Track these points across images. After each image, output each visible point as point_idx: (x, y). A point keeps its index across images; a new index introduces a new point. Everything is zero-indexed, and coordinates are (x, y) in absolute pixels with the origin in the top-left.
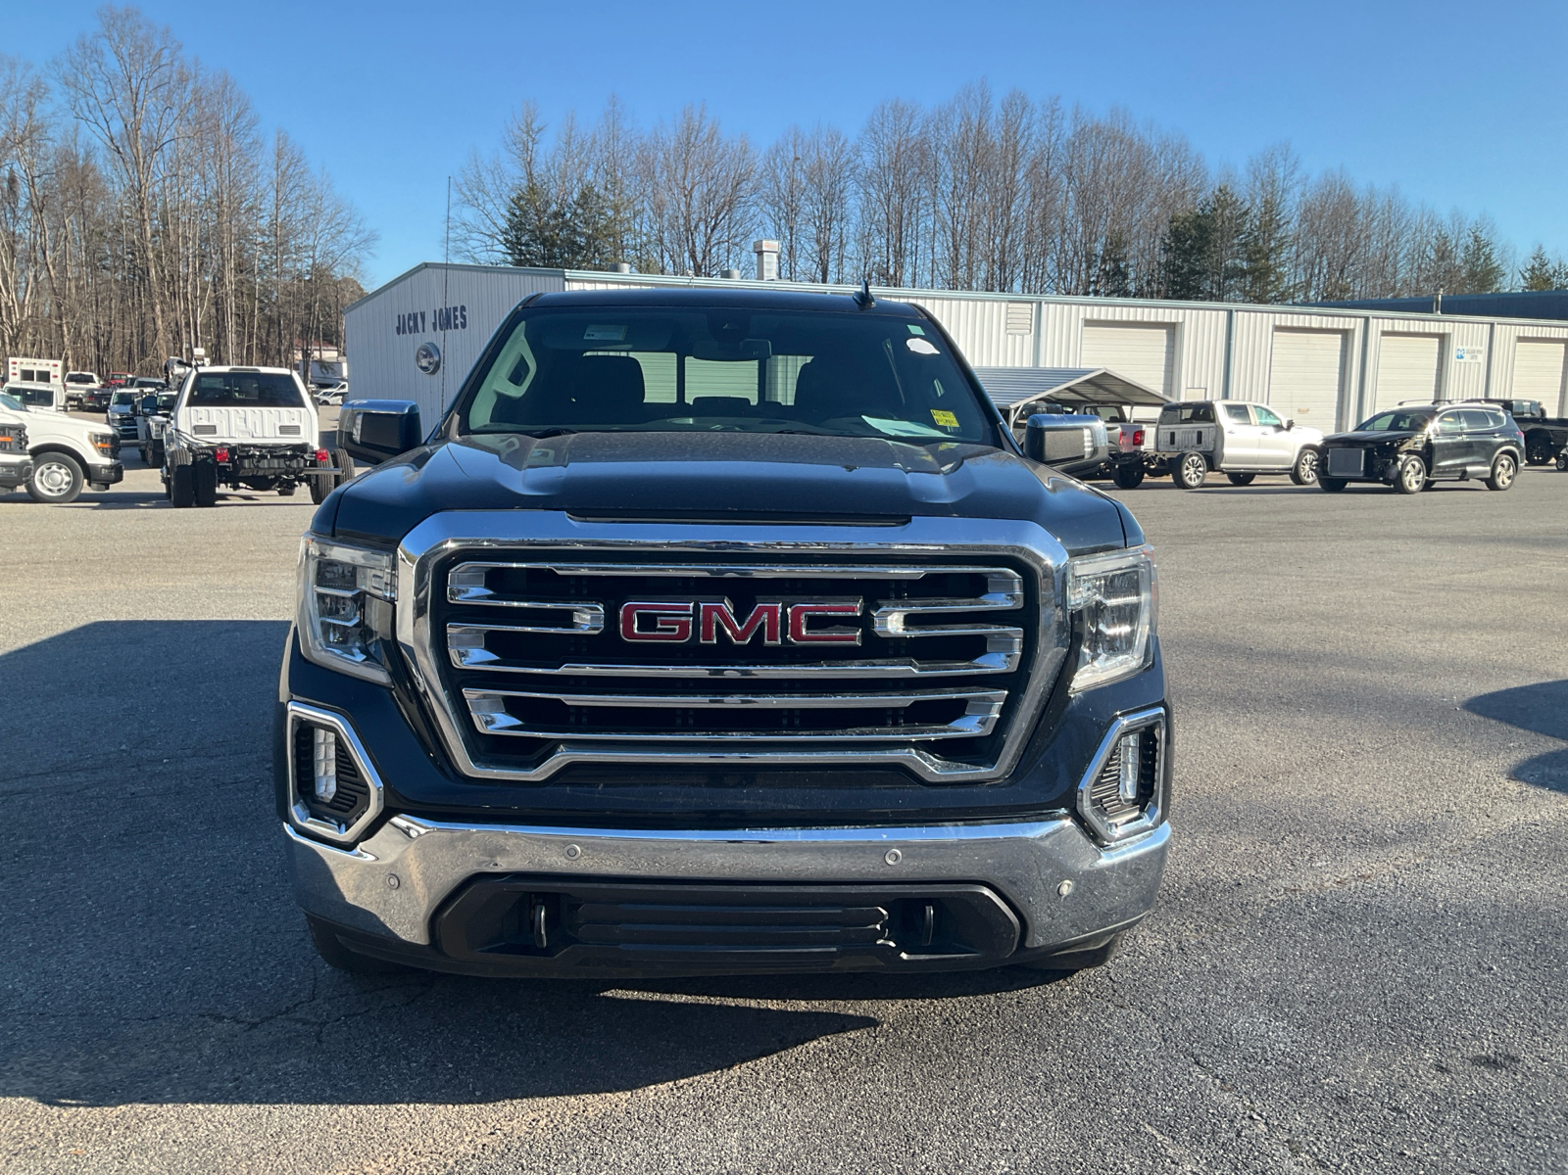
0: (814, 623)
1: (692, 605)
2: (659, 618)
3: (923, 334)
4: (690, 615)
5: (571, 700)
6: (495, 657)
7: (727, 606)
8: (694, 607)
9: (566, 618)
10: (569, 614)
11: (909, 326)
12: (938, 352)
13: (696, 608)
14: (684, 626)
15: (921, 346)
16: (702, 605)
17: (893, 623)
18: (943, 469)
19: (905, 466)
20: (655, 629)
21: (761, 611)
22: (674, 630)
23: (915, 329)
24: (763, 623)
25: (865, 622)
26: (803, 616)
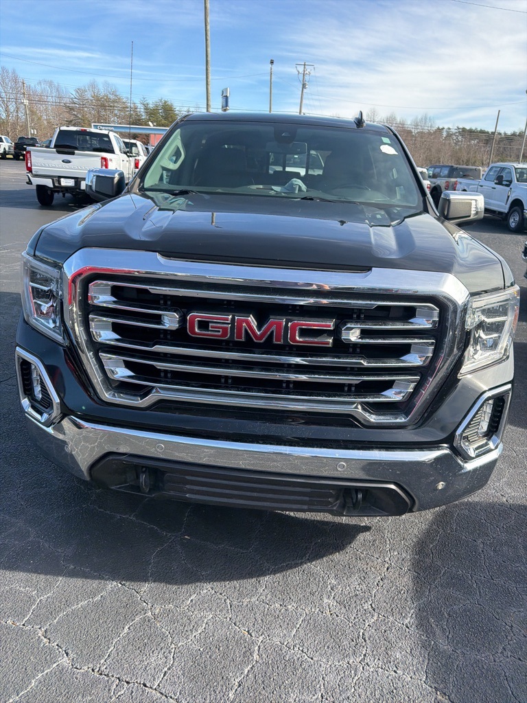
0: (304, 332)
1: (230, 317)
2: (210, 325)
3: (390, 142)
4: (228, 324)
5: (160, 365)
6: (118, 337)
7: (252, 319)
8: (232, 319)
9: (158, 319)
10: (159, 316)
11: (383, 138)
12: (397, 153)
13: (233, 319)
14: (225, 330)
15: (388, 150)
16: (236, 318)
17: (353, 335)
18: (392, 223)
19: (370, 223)
20: (208, 330)
21: (272, 324)
22: (219, 331)
23: (386, 140)
24: (273, 332)
25: (336, 333)
26: (298, 328)
